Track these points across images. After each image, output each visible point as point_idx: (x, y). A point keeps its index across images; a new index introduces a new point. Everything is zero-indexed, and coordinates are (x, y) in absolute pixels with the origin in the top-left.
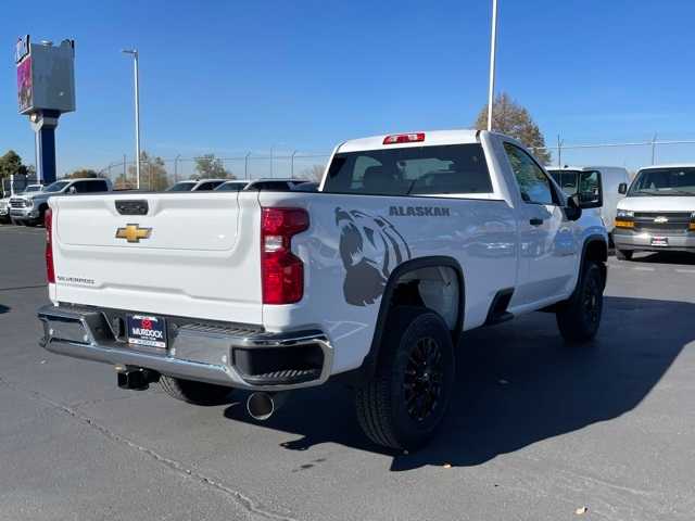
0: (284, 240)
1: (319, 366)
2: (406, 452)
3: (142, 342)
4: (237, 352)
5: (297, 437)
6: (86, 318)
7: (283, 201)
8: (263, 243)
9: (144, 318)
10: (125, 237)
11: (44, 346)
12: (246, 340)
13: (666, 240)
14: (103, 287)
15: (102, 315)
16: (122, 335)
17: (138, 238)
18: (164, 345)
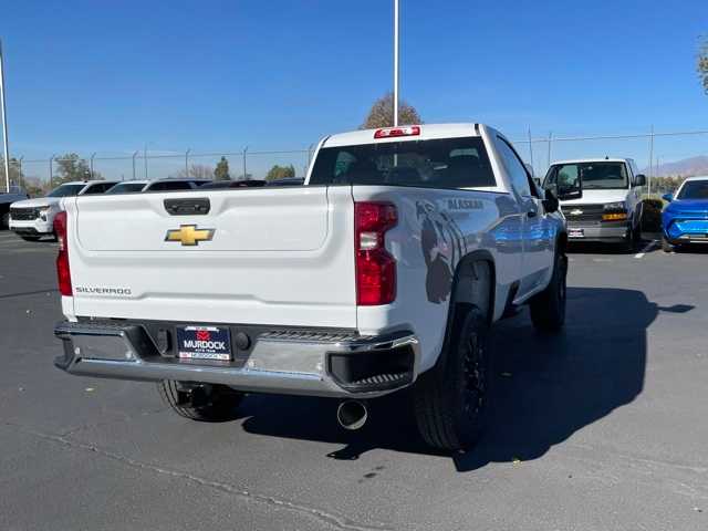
0: (379, 237)
1: (409, 369)
2: (462, 452)
3: (197, 355)
4: (333, 358)
5: (340, 447)
6: (126, 333)
7: (377, 195)
8: (358, 241)
9: (201, 328)
10: (179, 240)
11: (64, 368)
12: (338, 345)
13: (582, 231)
14: (143, 296)
15: (142, 328)
16: (170, 349)
17: (197, 241)
18: (227, 357)
